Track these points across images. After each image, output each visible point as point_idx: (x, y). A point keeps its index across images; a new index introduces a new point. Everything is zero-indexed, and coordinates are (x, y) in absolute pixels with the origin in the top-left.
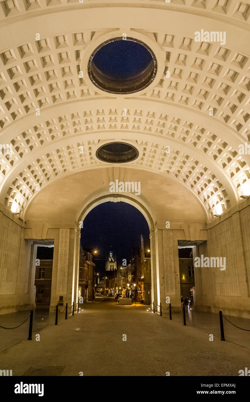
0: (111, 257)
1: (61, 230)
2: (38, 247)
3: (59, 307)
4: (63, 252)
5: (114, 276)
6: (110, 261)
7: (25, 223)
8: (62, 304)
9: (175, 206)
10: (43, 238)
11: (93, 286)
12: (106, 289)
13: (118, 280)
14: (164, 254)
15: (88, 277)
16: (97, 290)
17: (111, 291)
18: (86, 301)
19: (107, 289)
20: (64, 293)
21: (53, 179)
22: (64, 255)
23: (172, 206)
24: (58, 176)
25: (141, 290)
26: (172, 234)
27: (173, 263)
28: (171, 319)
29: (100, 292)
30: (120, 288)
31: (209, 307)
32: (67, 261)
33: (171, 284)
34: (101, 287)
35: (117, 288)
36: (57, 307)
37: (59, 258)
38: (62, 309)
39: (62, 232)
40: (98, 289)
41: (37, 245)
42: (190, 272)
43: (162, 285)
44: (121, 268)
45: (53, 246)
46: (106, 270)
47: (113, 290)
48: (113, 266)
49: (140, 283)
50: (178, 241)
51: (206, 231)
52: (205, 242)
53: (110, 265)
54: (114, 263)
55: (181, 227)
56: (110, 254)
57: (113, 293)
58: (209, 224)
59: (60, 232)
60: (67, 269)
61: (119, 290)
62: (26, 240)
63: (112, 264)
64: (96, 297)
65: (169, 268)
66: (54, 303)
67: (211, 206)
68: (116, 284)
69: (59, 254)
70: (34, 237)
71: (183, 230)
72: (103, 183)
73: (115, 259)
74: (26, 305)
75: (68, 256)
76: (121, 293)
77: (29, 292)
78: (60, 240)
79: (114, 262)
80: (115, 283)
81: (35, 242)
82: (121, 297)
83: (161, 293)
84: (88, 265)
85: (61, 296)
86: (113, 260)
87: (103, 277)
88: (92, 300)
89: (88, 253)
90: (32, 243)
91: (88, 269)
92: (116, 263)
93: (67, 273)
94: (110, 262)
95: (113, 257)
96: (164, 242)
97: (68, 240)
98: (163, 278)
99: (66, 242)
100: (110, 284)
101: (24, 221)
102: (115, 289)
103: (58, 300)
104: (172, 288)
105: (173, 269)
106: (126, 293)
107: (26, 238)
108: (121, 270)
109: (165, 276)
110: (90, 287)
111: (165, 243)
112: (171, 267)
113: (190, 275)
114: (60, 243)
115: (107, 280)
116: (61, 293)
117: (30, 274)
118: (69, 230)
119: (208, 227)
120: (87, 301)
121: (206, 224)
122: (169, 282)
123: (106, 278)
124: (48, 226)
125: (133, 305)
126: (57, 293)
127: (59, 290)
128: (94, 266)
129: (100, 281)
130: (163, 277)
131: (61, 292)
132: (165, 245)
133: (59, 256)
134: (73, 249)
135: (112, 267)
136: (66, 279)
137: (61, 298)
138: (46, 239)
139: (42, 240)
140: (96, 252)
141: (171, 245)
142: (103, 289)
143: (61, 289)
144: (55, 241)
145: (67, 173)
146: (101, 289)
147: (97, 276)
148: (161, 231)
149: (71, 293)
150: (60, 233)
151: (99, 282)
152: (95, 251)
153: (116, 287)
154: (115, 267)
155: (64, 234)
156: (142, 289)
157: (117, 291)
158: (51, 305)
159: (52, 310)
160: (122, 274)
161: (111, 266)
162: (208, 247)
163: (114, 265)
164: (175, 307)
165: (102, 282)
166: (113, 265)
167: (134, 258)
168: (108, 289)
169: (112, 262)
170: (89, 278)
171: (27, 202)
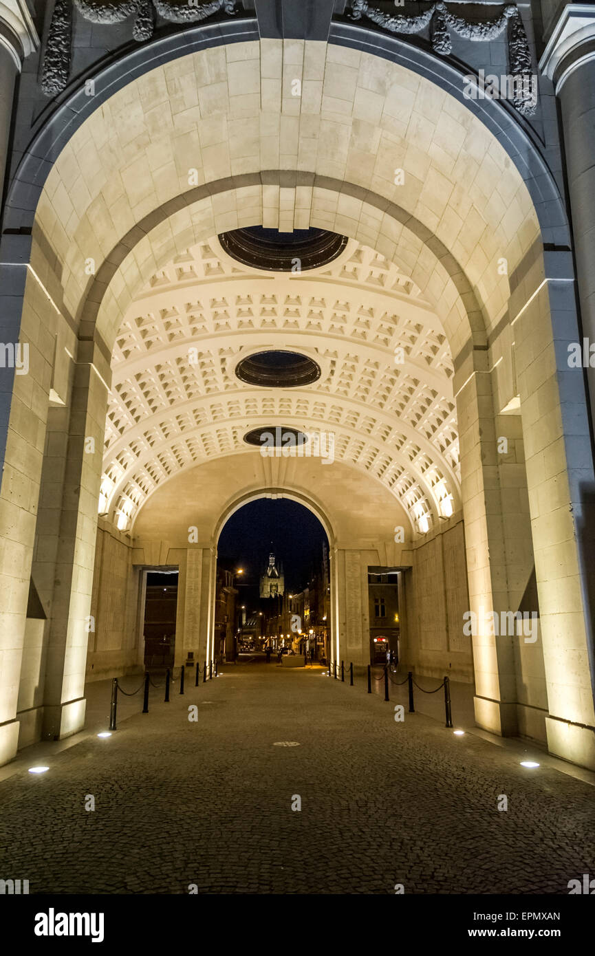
0: (271, 566)
1: (189, 551)
2: (148, 574)
3: (186, 671)
4: (193, 585)
5: (277, 610)
6: (270, 573)
7: (134, 540)
8: (192, 664)
9: (366, 513)
10: (161, 564)
11: (235, 631)
12: (260, 638)
13: (285, 620)
14: (347, 587)
15: (226, 617)
16: (241, 639)
17: (271, 641)
18: (222, 661)
19: (262, 637)
20: (194, 648)
21: (176, 470)
22: (195, 590)
23: (361, 512)
24: (184, 468)
25: (322, 641)
26: (359, 556)
27: (359, 601)
28: (352, 684)
29: (247, 642)
30: (288, 636)
31: (414, 667)
32: (199, 600)
33: (357, 634)
34: (250, 633)
35: (282, 636)
36: (183, 667)
37: (186, 595)
38: (191, 672)
39: (191, 555)
40: (244, 636)
41: (147, 572)
42: (377, 608)
43: (342, 634)
44: (291, 597)
45: (178, 572)
46: (261, 596)
47: (275, 639)
48: (277, 586)
49: (321, 628)
50: (369, 567)
51: (411, 553)
52: (411, 568)
53: (269, 583)
54: (277, 580)
55: (373, 546)
56: (269, 560)
57: (275, 646)
58: (415, 541)
59: (188, 554)
60: (198, 611)
61: (287, 640)
62: (135, 567)
63: (273, 582)
64: (240, 654)
65: (353, 609)
66: (180, 661)
67: (417, 517)
68: (280, 627)
69: (187, 587)
70: (148, 563)
71: (377, 550)
72: (255, 476)
73: (282, 571)
74: (134, 666)
75: (200, 590)
76: (291, 645)
77: (136, 647)
78: (188, 566)
79: (279, 577)
80: (279, 625)
81: (149, 568)
82: (287, 653)
83: (340, 646)
84: (226, 594)
85: (190, 651)
86: (276, 573)
87: (255, 610)
88: (233, 660)
89: (226, 571)
90: (141, 569)
91: (226, 601)
92: (282, 578)
93: (199, 617)
94: (269, 577)
95: (276, 566)
96: (347, 569)
97: (200, 567)
98: (345, 624)
99: (197, 569)
100: (268, 626)
101: (132, 538)
102: (279, 638)
103: (187, 657)
104: (357, 640)
105: (359, 611)
106: (301, 645)
107: (136, 563)
108: (291, 600)
109: (347, 621)
110: (229, 635)
111: (349, 570)
112: (356, 607)
113: (377, 614)
114: (188, 571)
115: (262, 617)
116: (191, 648)
117: (138, 617)
118: (202, 550)
119: (414, 546)
120: (225, 660)
121: (411, 542)
122: (353, 630)
123: (261, 614)
124: (168, 544)
125: (307, 667)
126: (184, 648)
127: (187, 644)
128: (236, 595)
129: (247, 620)
130: (344, 622)
131: (190, 645)
132: (348, 573)
133: (187, 590)
134: (209, 581)
135: (274, 588)
136: (198, 626)
137: (191, 655)
138: (166, 565)
139: (160, 566)
140: (240, 571)
141: (357, 574)
142: (255, 637)
143: (190, 641)
144: (180, 567)
145: (197, 462)
146: (250, 638)
147: (241, 611)
148: (342, 551)
149: (205, 648)
150: (188, 556)
151: (244, 622)
152: (239, 569)
153: (280, 632)
154: (281, 590)
155: (194, 557)
156: (325, 639)
157: (283, 641)
158: (175, 666)
159: (176, 673)
160: (293, 607)
161: (271, 586)
162: (413, 576)
163: (279, 584)
164: (357, 668)
165: (252, 622)
166: (275, 583)
167: (313, 578)
168: (264, 638)
169: (273, 576)
170: (228, 618)
171: (137, 509)
